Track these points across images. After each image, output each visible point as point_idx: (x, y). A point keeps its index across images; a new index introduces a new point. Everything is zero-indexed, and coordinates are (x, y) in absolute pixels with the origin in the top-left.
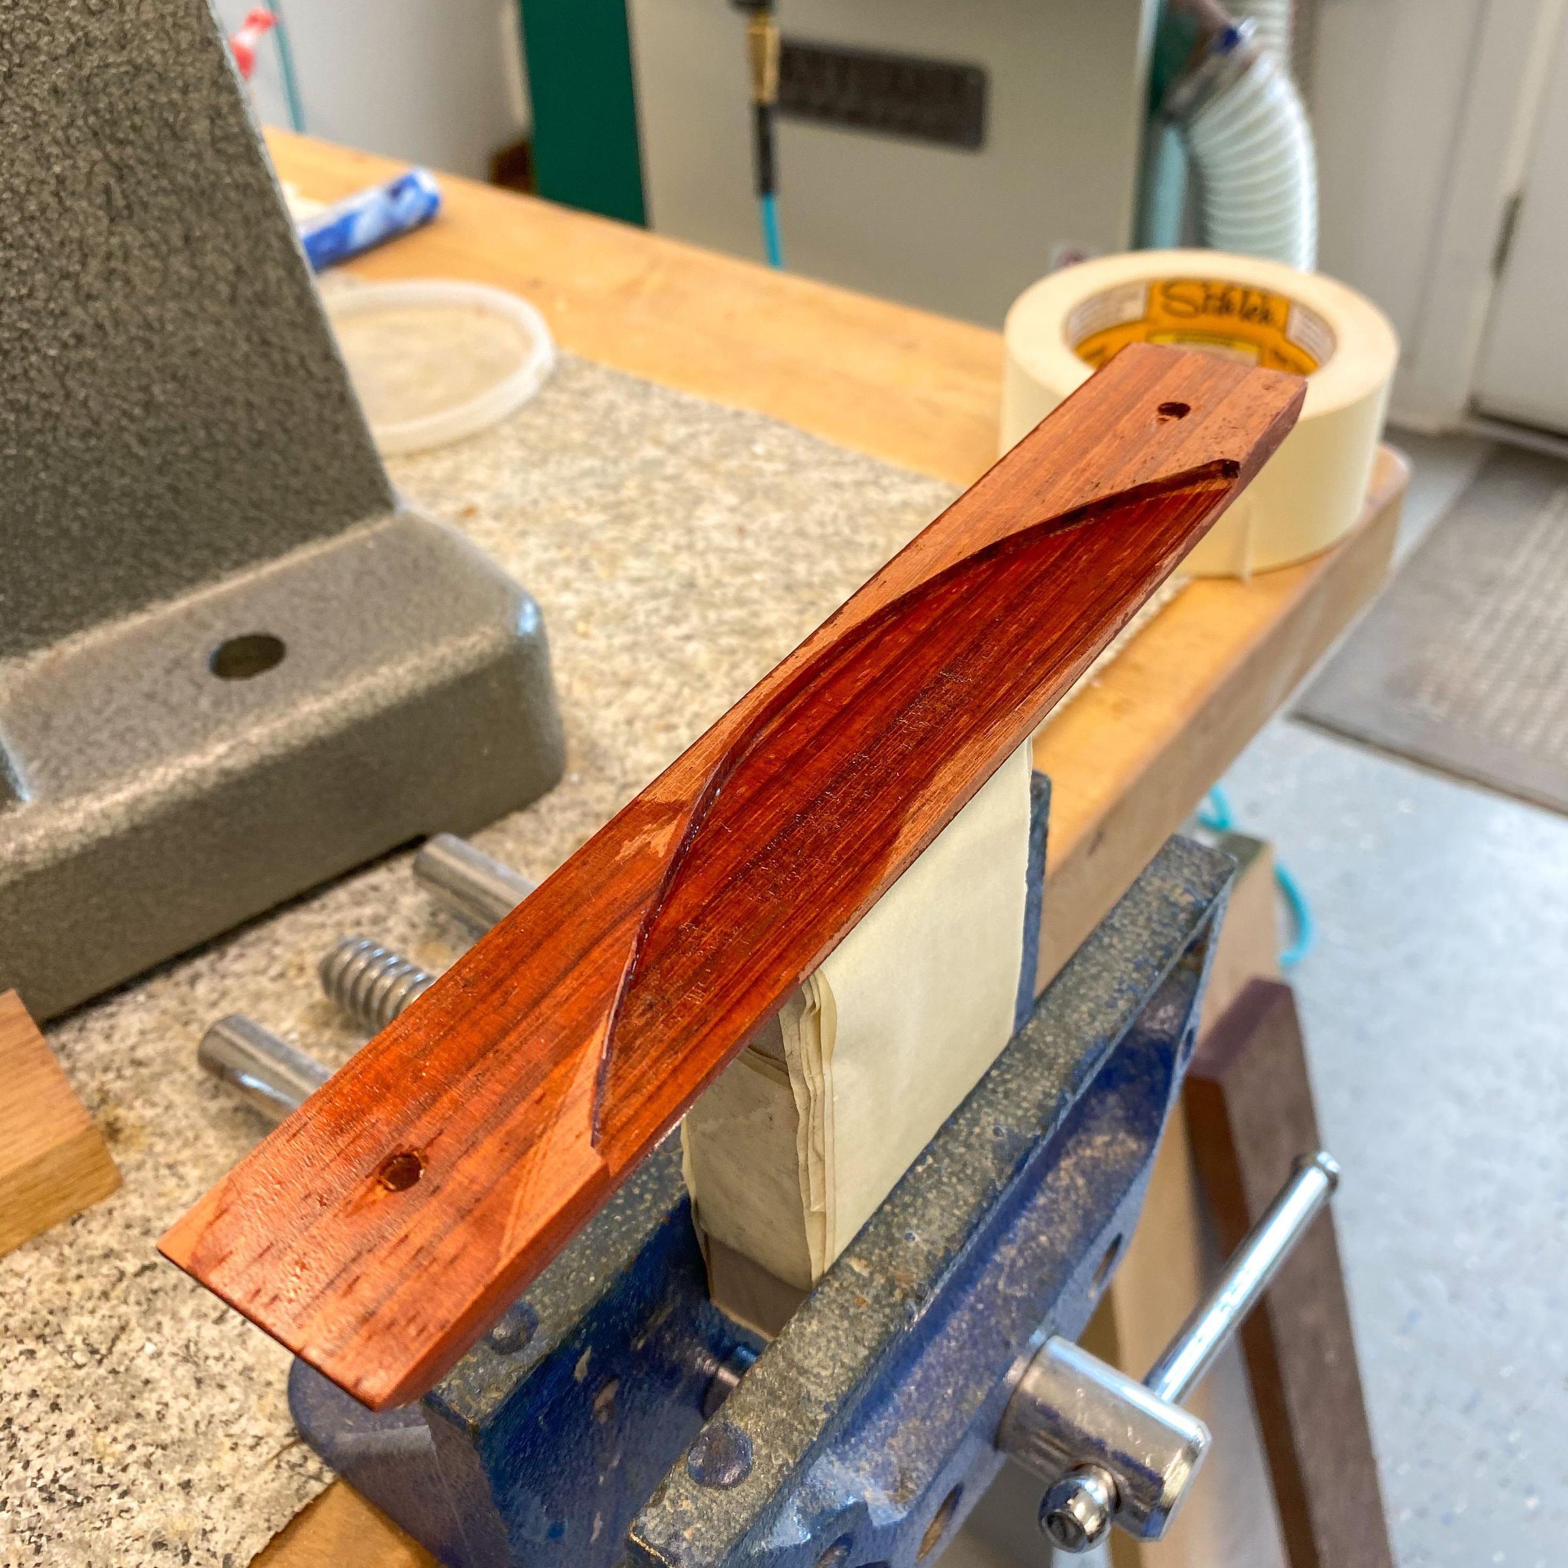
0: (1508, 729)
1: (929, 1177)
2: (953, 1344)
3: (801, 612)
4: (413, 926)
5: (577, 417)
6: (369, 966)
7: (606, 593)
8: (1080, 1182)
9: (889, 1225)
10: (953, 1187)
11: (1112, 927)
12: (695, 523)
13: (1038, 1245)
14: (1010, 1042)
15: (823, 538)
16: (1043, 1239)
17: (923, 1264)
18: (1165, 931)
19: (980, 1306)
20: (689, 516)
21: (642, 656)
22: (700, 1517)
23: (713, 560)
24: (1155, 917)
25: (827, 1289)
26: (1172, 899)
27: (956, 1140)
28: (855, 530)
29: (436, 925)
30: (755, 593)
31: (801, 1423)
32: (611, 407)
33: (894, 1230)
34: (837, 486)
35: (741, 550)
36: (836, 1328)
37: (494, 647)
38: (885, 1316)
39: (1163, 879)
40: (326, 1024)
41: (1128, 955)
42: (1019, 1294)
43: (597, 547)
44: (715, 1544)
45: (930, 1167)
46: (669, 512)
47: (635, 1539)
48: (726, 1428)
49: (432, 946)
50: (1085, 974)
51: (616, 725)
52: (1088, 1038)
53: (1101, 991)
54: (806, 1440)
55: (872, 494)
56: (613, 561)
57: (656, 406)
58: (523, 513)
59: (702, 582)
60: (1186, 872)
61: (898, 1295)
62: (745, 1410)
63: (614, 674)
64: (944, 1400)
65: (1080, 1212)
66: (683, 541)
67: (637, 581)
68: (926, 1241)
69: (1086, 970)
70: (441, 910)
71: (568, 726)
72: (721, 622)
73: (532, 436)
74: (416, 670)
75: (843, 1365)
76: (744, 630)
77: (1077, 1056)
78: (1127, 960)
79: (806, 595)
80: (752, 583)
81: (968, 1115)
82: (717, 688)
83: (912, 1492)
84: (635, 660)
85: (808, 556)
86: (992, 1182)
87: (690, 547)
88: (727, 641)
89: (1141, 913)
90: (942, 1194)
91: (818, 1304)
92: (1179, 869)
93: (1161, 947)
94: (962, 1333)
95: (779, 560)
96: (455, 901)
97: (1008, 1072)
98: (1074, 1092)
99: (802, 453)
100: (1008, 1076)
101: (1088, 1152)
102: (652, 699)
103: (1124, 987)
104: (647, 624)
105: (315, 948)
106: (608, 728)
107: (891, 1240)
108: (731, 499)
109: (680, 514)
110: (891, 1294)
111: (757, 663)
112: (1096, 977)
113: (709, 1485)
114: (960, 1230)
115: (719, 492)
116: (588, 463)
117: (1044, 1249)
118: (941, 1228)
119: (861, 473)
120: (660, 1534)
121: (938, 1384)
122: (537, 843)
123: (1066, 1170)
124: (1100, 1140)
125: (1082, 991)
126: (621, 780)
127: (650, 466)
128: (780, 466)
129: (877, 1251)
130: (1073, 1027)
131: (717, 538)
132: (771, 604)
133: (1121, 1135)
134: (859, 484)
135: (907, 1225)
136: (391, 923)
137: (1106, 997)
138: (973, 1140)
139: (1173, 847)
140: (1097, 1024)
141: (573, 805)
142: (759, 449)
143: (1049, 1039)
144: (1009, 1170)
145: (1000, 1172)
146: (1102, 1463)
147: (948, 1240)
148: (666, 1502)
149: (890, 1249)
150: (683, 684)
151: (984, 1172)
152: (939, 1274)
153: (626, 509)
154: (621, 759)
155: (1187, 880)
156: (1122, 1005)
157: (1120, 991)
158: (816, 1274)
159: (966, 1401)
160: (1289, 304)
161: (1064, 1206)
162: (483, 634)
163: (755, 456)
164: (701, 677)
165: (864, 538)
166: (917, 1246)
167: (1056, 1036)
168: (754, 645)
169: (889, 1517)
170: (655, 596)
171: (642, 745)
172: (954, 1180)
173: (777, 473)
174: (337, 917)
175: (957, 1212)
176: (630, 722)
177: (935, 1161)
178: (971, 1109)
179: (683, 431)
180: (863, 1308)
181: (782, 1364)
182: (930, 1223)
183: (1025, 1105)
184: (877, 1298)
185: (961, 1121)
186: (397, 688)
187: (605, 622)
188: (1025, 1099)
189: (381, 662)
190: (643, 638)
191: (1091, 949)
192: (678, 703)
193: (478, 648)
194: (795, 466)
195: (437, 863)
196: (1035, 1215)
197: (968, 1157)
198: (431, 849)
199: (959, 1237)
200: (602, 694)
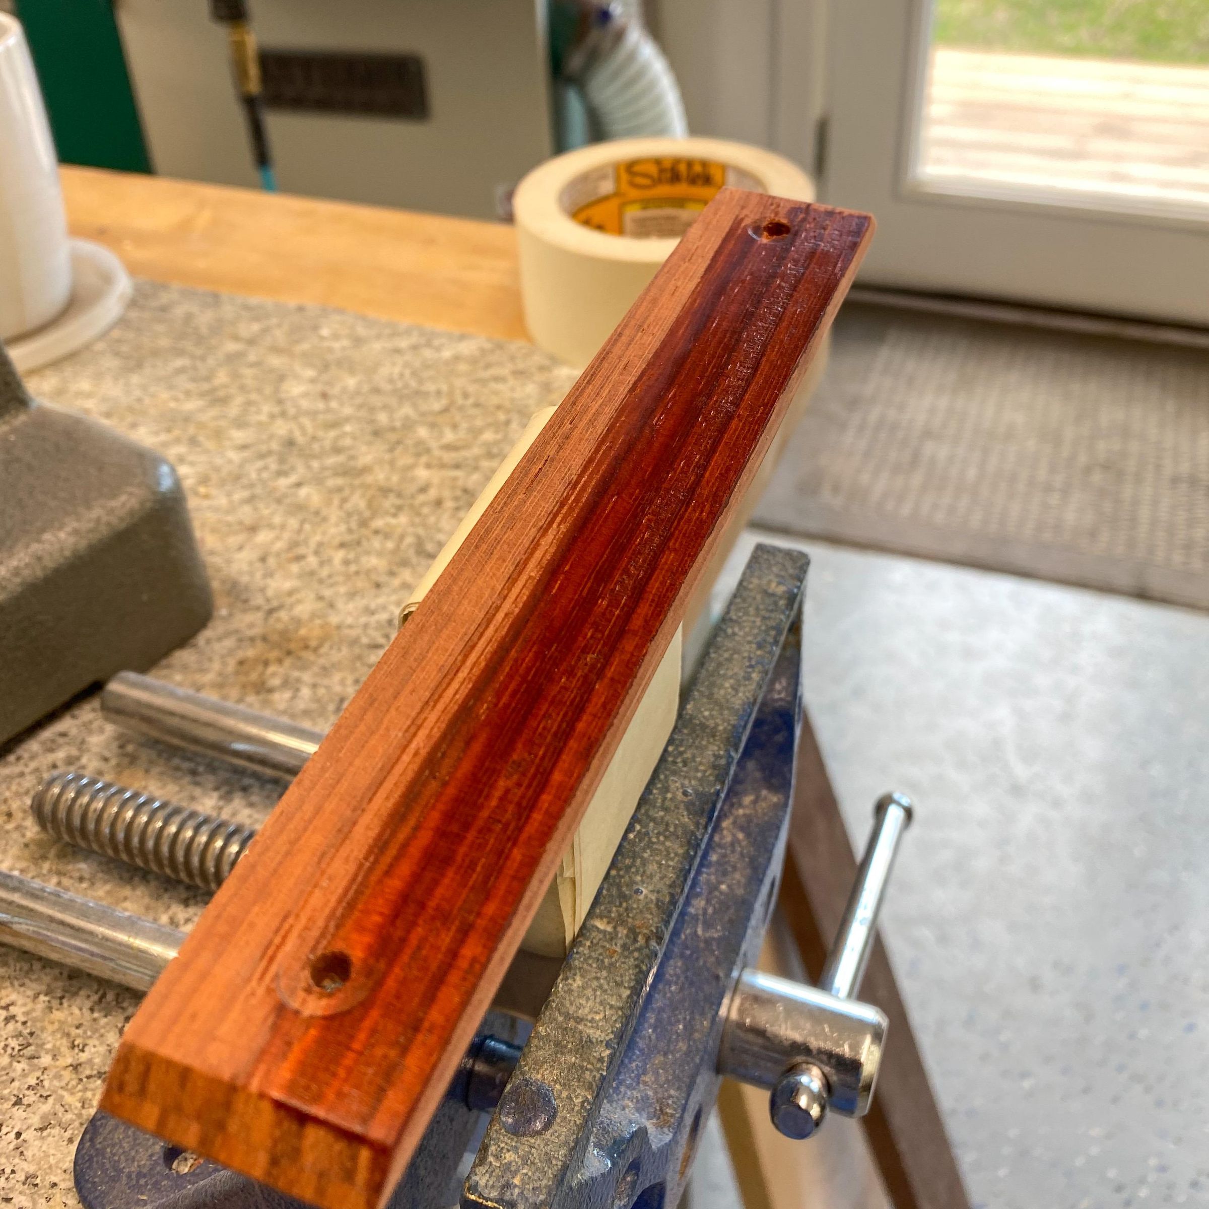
0: (890, 506)
1: (640, 841)
2: (673, 988)
3: (391, 450)
4: (106, 760)
5: (160, 328)
6: (79, 794)
7: (218, 461)
8: (741, 836)
9: (619, 886)
10: (663, 844)
11: (731, 620)
12: (283, 395)
13: (721, 893)
14: (677, 721)
15: (395, 391)
16: (723, 887)
17: (654, 910)
18: (773, 615)
19: (688, 952)
20: (277, 390)
21: (261, 505)
22: (525, 1163)
23: (306, 422)
24: (761, 607)
25: (581, 949)
26: (770, 591)
27: (654, 807)
28: (421, 381)
29: (126, 755)
30: (348, 442)
31: (589, 1063)
32: (189, 318)
33: (624, 889)
34: (397, 351)
35: (328, 410)
36: (597, 979)
37: (142, 503)
38: (635, 959)
39: (760, 578)
40: (44, 857)
41: (750, 638)
42: (716, 935)
43: (201, 426)
44: (544, 1182)
45: (639, 832)
46: (259, 391)
47: (473, 1197)
48: (527, 1083)
49: (127, 773)
50: (721, 659)
51: (251, 563)
52: (737, 707)
53: (737, 668)
54: (598, 1076)
55: (428, 353)
56: (218, 435)
57: (228, 311)
58: (131, 409)
59: (300, 439)
60: (775, 569)
61: (641, 940)
62: (539, 1064)
63: (241, 523)
64: (678, 1035)
65: (747, 860)
66: (276, 410)
67: (244, 447)
68: (652, 891)
69: (721, 655)
70: (128, 742)
71: (210, 572)
72: (324, 468)
73: (125, 348)
74: (76, 532)
75: (611, 1007)
76: (345, 471)
77: (732, 722)
78: (749, 642)
79: (393, 437)
80: (345, 434)
81: (659, 786)
82: (333, 519)
83: (672, 1116)
84: (256, 509)
85: (385, 407)
86: (693, 833)
87: (283, 414)
88: (332, 482)
89: (750, 606)
90: (655, 853)
91: (577, 963)
92: (769, 567)
93: (773, 628)
94: (678, 977)
95: (363, 413)
96: (144, 727)
97: (681, 745)
98: (736, 750)
99: (361, 331)
100: (682, 749)
101: (741, 812)
102: (278, 538)
103: (753, 663)
104: (260, 480)
105: (18, 794)
106: (245, 567)
107: (623, 897)
108: (310, 373)
109: (268, 390)
110: (635, 940)
111: (363, 496)
112: (729, 660)
113: (524, 1135)
114: (678, 877)
115: (298, 368)
116: (179, 362)
117: (726, 895)
118: (661, 879)
119: (414, 339)
120: (493, 1187)
121: (670, 1023)
122: (203, 671)
123: (727, 829)
124: (748, 800)
125: (722, 672)
126: (267, 607)
127: (232, 359)
128: (345, 343)
129: (614, 909)
130: (723, 701)
131: (305, 404)
132: (364, 449)
133: (764, 792)
134: (415, 348)
135: (633, 882)
136: (84, 761)
137: (742, 674)
138: (667, 803)
139: (759, 553)
140: (740, 695)
141: (227, 634)
142: (325, 332)
143: (707, 713)
144: (703, 821)
145: (697, 825)
146: (810, 1060)
147: (670, 886)
148: (491, 1159)
149: (624, 905)
150: (303, 522)
151: (684, 826)
152: (670, 915)
153: (221, 393)
154: (263, 590)
155: (777, 576)
156: (755, 676)
157: (751, 666)
158: (569, 938)
159: (697, 1031)
160: (724, 167)
161: (734, 858)
162: (131, 494)
163: (322, 338)
164: (317, 513)
165: (430, 387)
166: (646, 897)
167: (711, 710)
168: (357, 482)
169: (661, 1140)
170: (262, 456)
171: (277, 576)
172: (662, 838)
173: (344, 349)
174: (33, 765)
175: (671, 863)
176: (263, 559)
177: (642, 827)
178: (660, 780)
179: (256, 327)
180: (616, 957)
181: (560, 1019)
182: (651, 877)
183: (702, 768)
184: (625, 947)
185: (655, 791)
186: (62, 550)
187: (222, 483)
188: (701, 763)
189: (43, 530)
190: (258, 490)
191: (719, 639)
192: (302, 537)
193: (128, 506)
194: (358, 341)
195: (120, 697)
196: (712, 870)
197: (667, 818)
198: (114, 686)
199: (678, 882)
200: (234, 541)
